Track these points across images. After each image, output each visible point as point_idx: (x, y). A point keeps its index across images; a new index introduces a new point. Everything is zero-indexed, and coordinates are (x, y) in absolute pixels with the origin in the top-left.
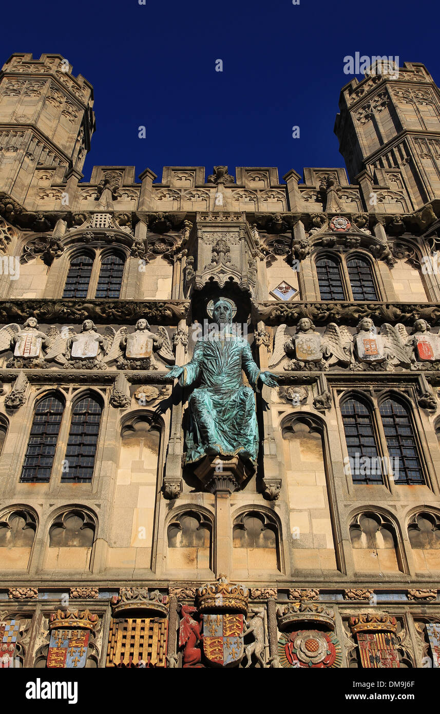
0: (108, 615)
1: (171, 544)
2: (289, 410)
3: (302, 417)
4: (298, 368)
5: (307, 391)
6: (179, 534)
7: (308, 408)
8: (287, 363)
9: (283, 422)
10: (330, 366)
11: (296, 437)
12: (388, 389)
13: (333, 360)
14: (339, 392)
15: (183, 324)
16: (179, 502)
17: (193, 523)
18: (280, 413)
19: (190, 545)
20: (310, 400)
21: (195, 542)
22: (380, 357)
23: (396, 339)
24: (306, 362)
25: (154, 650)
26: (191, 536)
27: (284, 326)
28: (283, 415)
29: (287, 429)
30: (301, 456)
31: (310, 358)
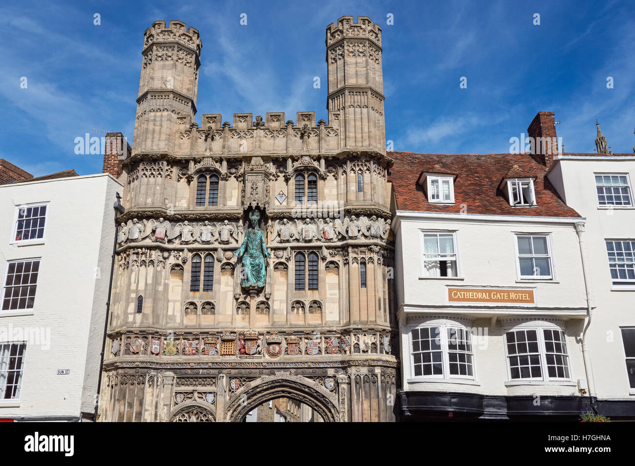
0: (220, 339)
1: (238, 314)
2: (277, 261)
3: (281, 263)
4: (281, 242)
5: (283, 253)
6: (240, 309)
7: (283, 260)
8: (278, 239)
9: (275, 266)
10: (293, 240)
11: (279, 270)
12: (311, 250)
13: (294, 238)
14: (295, 252)
15: (241, 221)
16: (239, 300)
17: (244, 306)
18: (274, 262)
19: (243, 314)
20: (284, 257)
21: (245, 312)
22: (310, 238)
23: (318, 227)
24: (284, 240)
25: (232, 350)
26: (243, 311)
27: (278, 221)
28: (275, 263)
29: (276, 268)
30: (280, 279)
31: (285, 239)
